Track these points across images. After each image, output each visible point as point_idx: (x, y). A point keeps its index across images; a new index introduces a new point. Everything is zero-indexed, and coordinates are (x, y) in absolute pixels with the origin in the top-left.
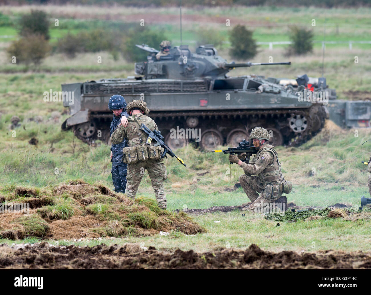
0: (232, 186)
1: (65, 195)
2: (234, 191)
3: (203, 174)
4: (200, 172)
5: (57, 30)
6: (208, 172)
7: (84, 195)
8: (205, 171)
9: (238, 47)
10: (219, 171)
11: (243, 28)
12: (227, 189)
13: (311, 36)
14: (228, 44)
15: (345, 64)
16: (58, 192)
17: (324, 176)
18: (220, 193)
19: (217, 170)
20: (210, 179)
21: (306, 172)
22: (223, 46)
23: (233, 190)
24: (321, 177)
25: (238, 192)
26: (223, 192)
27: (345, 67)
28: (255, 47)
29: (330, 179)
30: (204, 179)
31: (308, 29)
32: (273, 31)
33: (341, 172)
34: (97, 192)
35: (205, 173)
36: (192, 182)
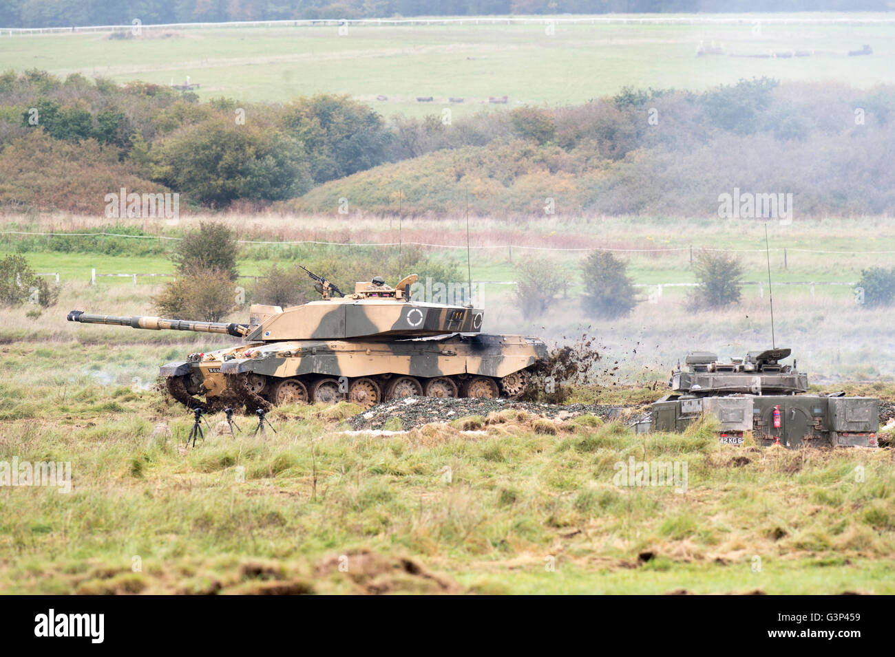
0: (634, 558)
1: (335, 576)
2: (639, 568)
3: (571, 536)
4: (563, 531)
5: (250, 262)
6: (580, 532)
7: (372, 576)
8: (575, 530)
9: (598, 293)
10: (601, 530)
11: (608, 256)
12: (625, 565)
13: (737, 273)
14: (578, 287)
15: (803, 325)
16: (323, 570)
17: (807, 540)
18: (611, 571)
19: (597, 527)
20: (588, 545)
21: (769, 531)
22: (569, 292)
23: (634, 567)
24: (802, 542)
25: (646, 570)
26: (617, 569)
27: (803, 330)
28: (631, 291)
29: (818, 544)
30: (576, 545)
31: (732, 257)
32: (661, 262)
33: (838, 532)
34: (396, 571)
35: (575, 533)
36: (554, 550)
